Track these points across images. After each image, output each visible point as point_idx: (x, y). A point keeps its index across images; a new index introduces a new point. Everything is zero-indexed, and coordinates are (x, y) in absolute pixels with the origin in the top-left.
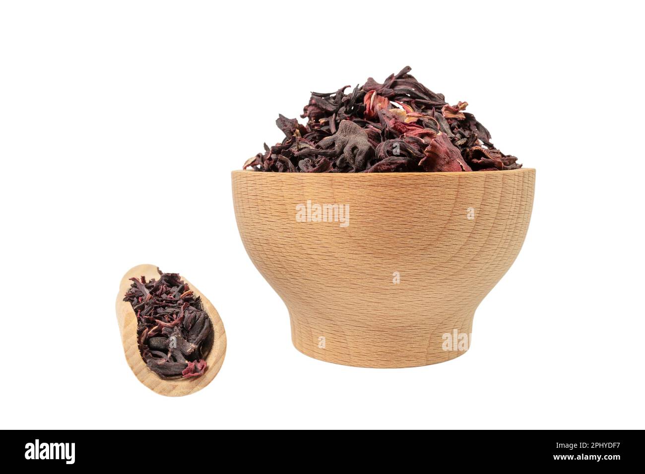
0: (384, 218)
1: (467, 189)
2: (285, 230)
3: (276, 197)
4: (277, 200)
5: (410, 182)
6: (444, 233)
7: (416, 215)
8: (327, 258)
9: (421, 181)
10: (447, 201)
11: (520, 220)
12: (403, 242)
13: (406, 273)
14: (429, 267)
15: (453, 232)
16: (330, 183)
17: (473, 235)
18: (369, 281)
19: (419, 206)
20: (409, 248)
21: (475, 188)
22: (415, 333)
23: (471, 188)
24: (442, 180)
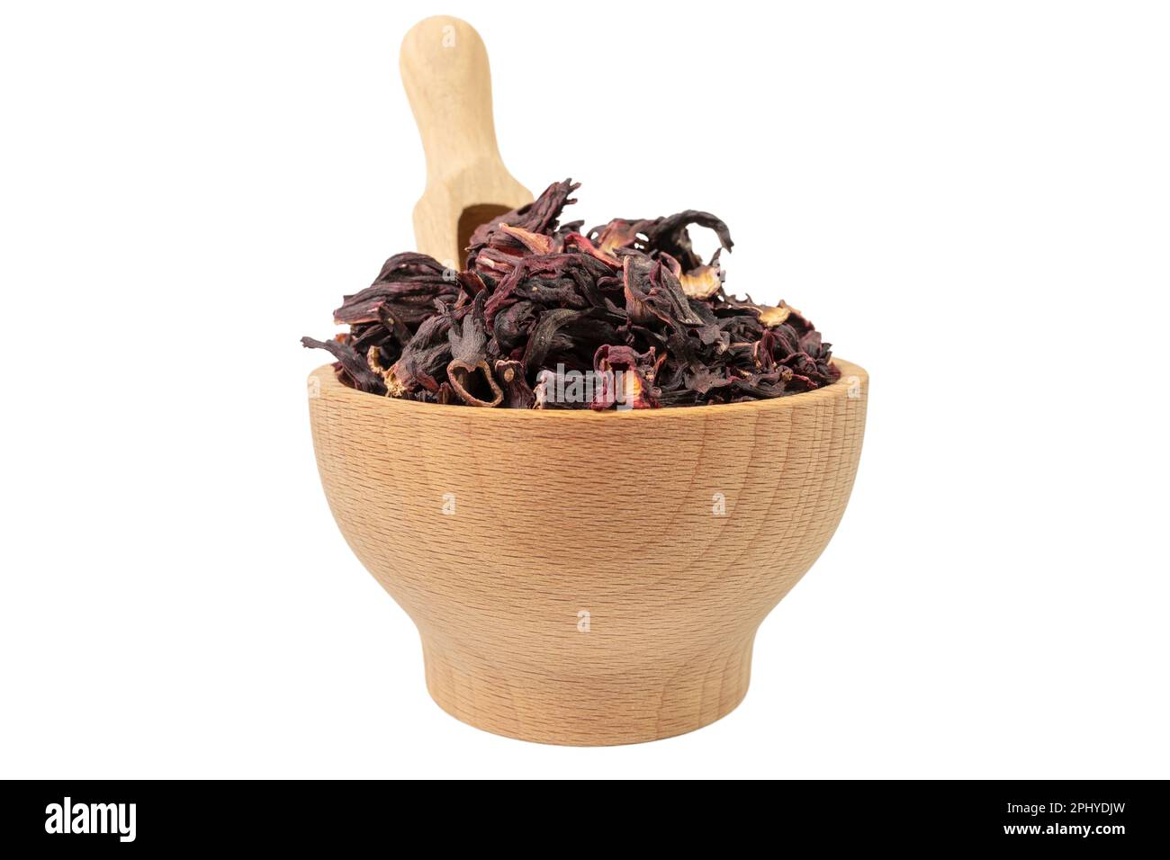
0: (566, 495)
1: (720, 440)
2: (391, 506)
3: (372, 444)
4: (375, 450)
5: (612, 431)
6: (677, 521)
7: (625, 490)
8: (465, 560)
9: (635, 430)
10: (683, 463)
11: (831, 484)
12: (602, 538)
13: (608, 590)
14: (652, 581)
15: (695, 519)
16: (466, 428)
17: (735, 522)
18: (544, 603)
19: (628, 474)
20: (612, 549)
21: (736, 438)
22: (634, 685)
23: (730, 438)
24: (673, 427)
